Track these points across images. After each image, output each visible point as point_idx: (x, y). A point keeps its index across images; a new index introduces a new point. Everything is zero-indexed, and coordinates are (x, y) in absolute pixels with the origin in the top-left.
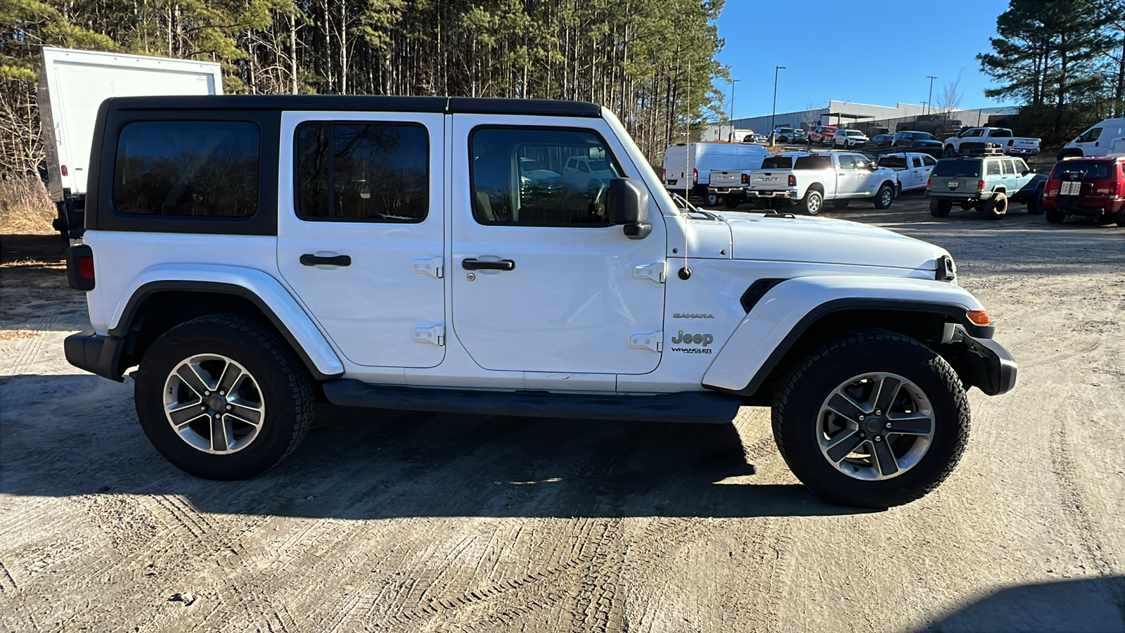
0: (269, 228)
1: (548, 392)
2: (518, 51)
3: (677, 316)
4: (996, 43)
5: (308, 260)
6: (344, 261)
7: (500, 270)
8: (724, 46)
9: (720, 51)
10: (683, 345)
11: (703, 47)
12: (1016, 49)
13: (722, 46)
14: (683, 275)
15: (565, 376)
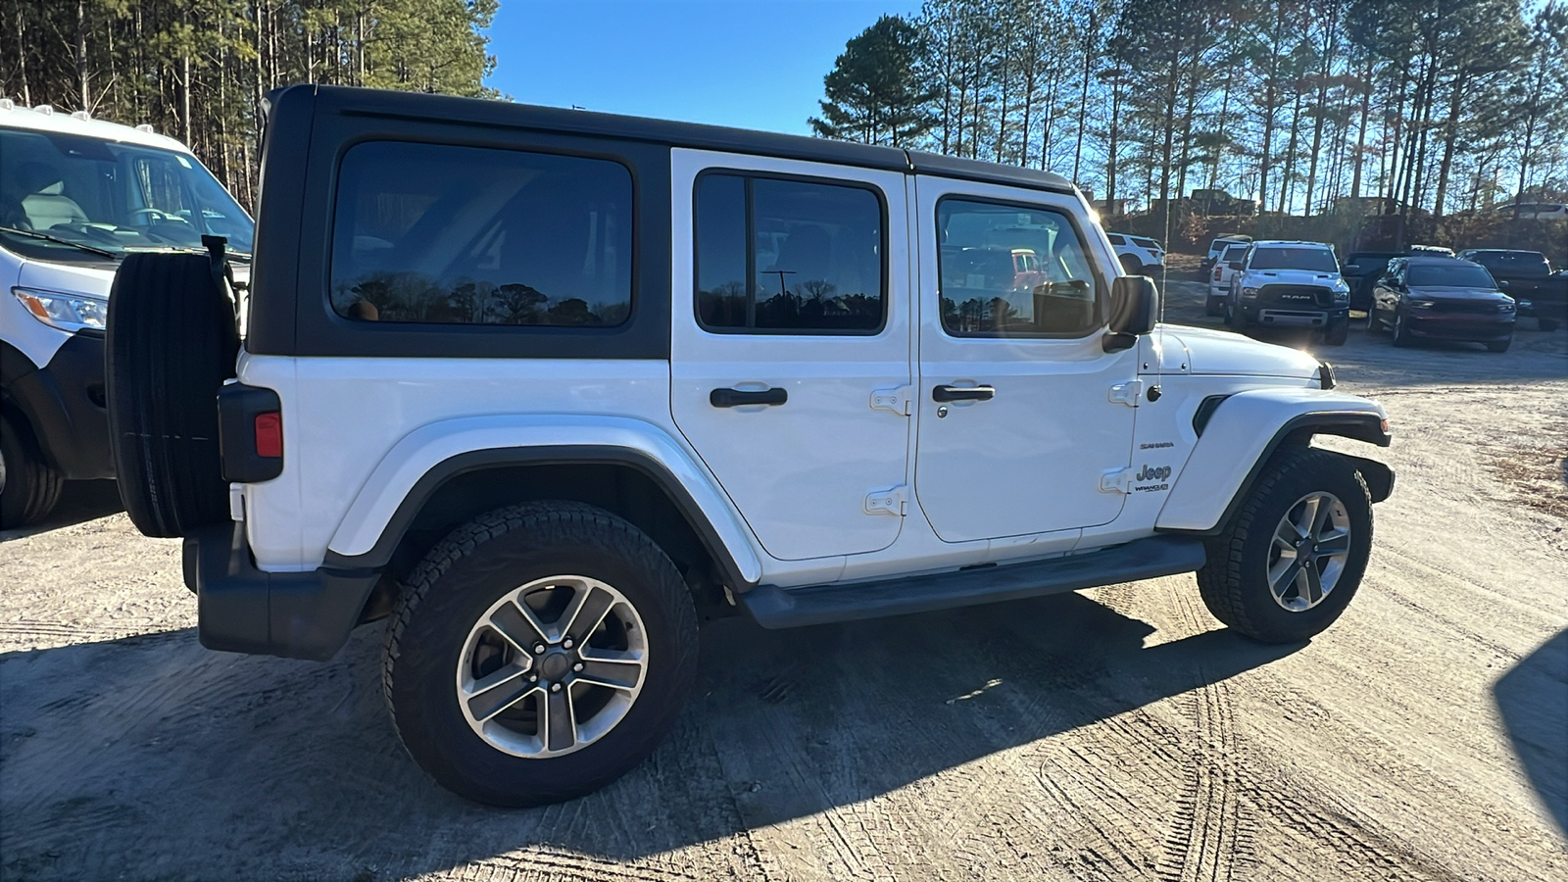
0: (658, 348)
1: (995, 564)
2: (176, 33)
3: (1144, 447)
4: (826, 108)
5: (722, 397)
6: (777, 397)
7: (976, 400)
8: (496, 68)
9: (490, 73)
10: (1146, 483)
11: (473, 65)
12: (846, 117)
13: (492, 66)
14: (1153, 395)
15: (1033, 537)
